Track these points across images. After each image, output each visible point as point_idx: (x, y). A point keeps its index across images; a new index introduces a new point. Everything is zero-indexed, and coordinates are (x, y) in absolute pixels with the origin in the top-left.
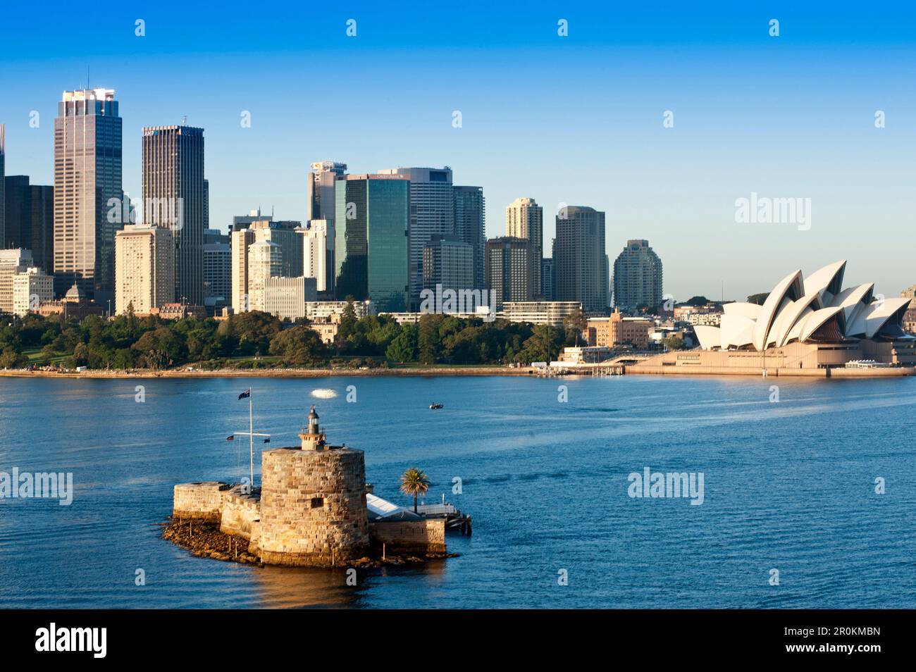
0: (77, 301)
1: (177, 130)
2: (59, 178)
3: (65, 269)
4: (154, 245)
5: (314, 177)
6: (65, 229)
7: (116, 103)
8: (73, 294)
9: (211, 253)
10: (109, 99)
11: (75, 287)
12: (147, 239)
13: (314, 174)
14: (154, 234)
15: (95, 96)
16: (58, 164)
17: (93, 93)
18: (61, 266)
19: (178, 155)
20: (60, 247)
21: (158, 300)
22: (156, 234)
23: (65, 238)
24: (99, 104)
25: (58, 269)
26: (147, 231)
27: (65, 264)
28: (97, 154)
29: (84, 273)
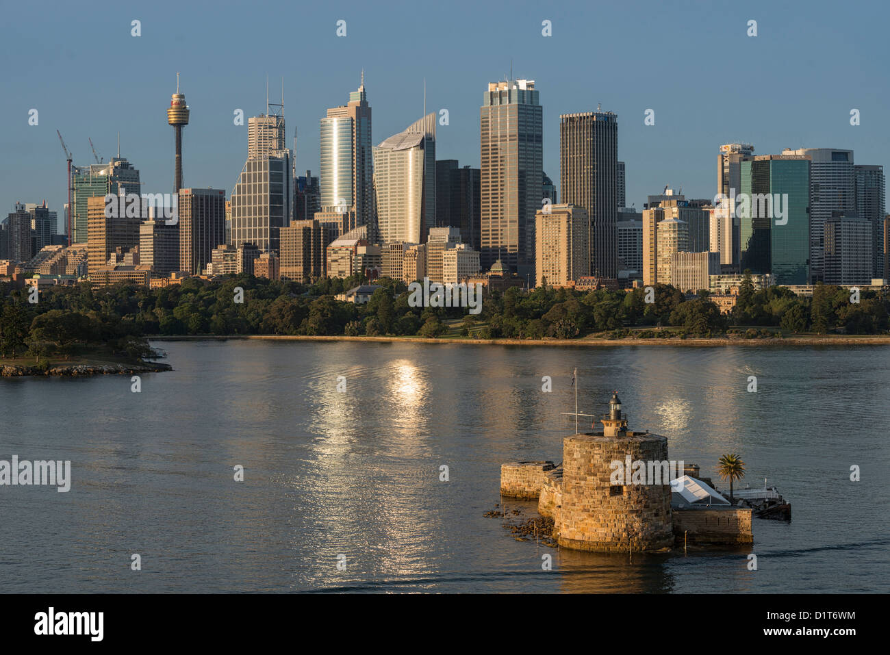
0: (501, 274)
1: (593, 116)
2: (485, 162)
3: (491, 245)
4: (571, 223)
5: (723, 159)
6: (490, 208)
7: (537, 92)
8: (497, 268)
9: (625, 230)
10: (531, 89)
11: (499, 261)
12: (564, 218)
13: (723, 156)
14: (571, 213)
15: (518, 86)
16: (485, 149)
17: (516, 84)
18: (488, 242)
19: (594, 141)
20: (487, 225)
21: (574, 274)
22: (573, 213)
23: (490, 216)
24: (521, 93)
25: (485, 245)
26: (565, 210)
27: (491, 241)
28: (520, 140)
29: (508, 248)
